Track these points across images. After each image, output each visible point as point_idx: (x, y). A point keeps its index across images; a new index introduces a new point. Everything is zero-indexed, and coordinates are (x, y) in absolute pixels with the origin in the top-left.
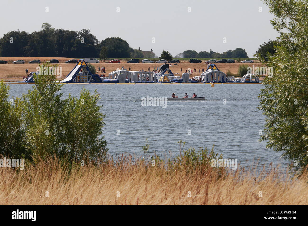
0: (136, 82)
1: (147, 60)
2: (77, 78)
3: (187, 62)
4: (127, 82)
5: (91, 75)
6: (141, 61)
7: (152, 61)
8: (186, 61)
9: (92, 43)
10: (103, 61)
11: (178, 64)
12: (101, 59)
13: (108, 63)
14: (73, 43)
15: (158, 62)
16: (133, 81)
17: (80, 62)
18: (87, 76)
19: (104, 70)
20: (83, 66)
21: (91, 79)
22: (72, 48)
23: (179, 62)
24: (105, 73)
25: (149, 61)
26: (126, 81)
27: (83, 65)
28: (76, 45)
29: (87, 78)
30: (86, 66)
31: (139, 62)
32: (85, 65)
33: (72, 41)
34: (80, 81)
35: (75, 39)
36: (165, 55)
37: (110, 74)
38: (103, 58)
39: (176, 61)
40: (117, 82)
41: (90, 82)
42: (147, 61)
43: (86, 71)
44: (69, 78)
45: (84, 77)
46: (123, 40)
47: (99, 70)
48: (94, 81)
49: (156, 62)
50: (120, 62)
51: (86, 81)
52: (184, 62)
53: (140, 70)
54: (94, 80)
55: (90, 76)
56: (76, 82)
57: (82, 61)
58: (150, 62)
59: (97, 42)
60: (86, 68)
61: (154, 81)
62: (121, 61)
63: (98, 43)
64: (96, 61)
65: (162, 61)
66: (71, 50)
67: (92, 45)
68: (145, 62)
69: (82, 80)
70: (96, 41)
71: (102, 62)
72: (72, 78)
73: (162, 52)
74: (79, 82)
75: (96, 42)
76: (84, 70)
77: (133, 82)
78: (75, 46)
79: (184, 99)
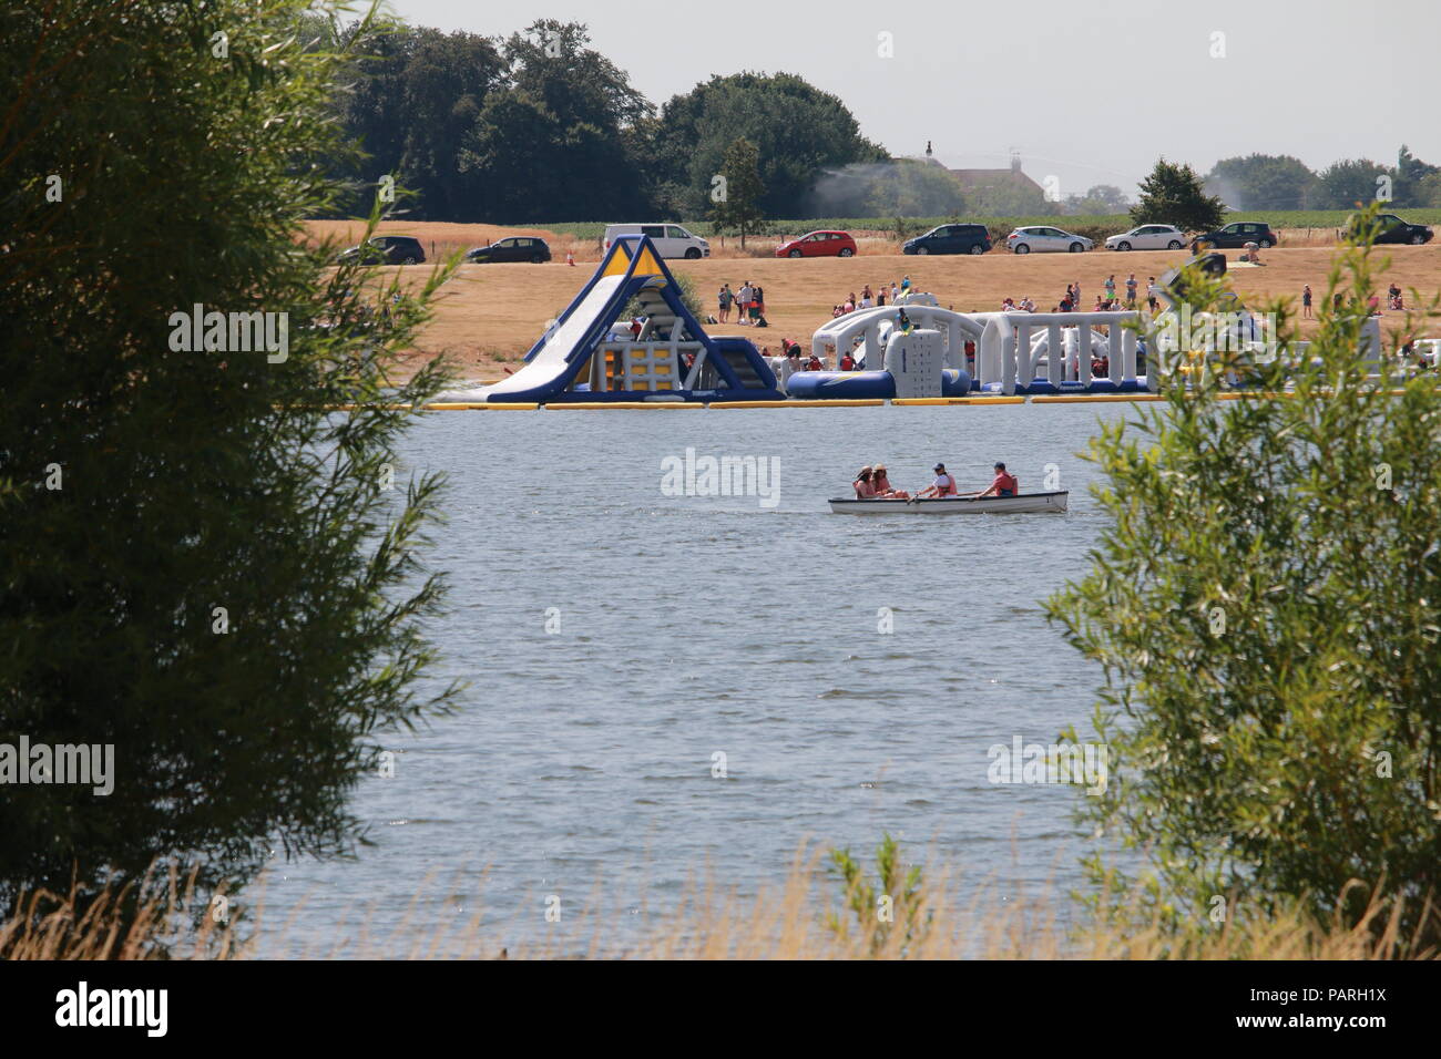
0: (1020, 391)
1: (1043, 232)
2: (603, 366)
3: (1328, 242)
4: (954, 390)
5: (697, 344)
6: (1003, 237)
7: (1078, 238)
8: (1321, 234)
9: (606, 119)
10: (729, 244)
11: (1264, 253)
12: (717, 229)
13: (770, 253)
14: (468, 121)
15: (1125, 246)
16: (996, 380)
17: (620, 251)
18: (668, 350)
19: (755, 307)
20: (645, 279)
21: (697, 368)
22: (466, 154)
23: (1272, 242)
24: (763, 324)
25: (1057, 234)
26: (946, 380)
27: (640, 272)
28: (495, 133)
29: (669, 366)
30: (663, 282)
31: (986, 248)
32: (657, 270)
33: (464, 103)
34: (620, 383)
35: (479, 91)
36: (1170, 194)
37: (820, 332)
38: (731, 222)
39: (1249, 236)
40: (883, 390)
41: (696, 393)
42: (1043, 239)
43: (665, 314)
44: (547, 369)
45: (652, 358)
46: (818, 94)
47: (725, 307)
48: (722, 383)
49: (1110, 240)
50: (852, 250)
51: (666, 387)
52: (1306, 242)
53: (1009, 302)
54: (723, 376)
55: (695, 352)
56: (595, 396)
57: (634, 247)
58: (1067, 243)
59: (634, 111)
60: (663, 292)
61: (1142, 380)
62: (860, 241)
63: (644, 115)
64: (683, 245)
65: (1150, 238)
66: (457, 165)
67: (606, 129)
68: (1032, 241)
69: (634, 382)
70: (628, 102)
71: (724, 253)
72: (565, 366)
73: (1151, 171)
74: (618, 394)
75: (630, 110)
76: (651, 308)
77: (996, 387)
78: (483, 136)
79: (924, 507)
